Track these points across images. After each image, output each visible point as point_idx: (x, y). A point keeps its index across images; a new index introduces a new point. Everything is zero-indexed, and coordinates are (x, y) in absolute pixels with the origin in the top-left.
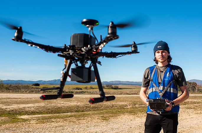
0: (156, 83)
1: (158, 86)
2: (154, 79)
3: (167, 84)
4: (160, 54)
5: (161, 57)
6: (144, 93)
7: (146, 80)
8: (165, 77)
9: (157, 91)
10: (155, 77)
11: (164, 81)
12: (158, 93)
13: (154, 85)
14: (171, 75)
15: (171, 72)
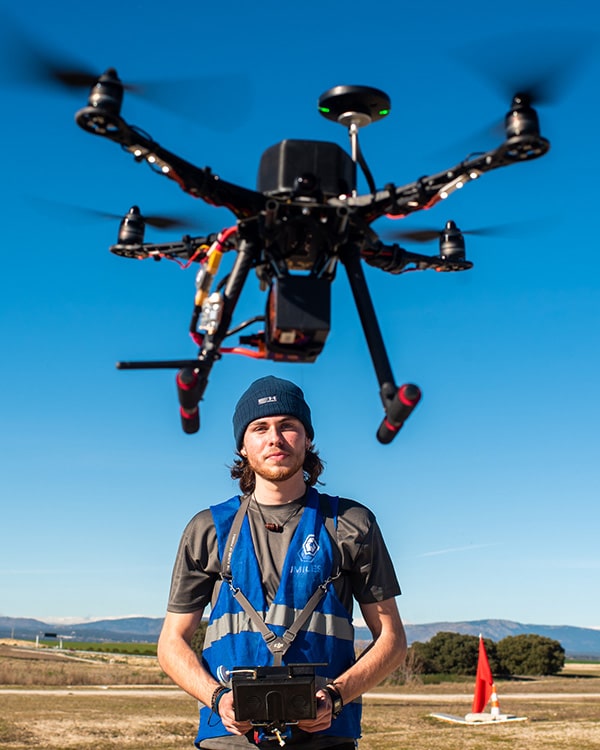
0: (252, 591)
1: (262, 603)
2: (242, 570)
3: (304, 595)
4: (271, 435)
5: (279, 450)
6: (182, 640)
7: (197, 573)
8: (293, 559)
9: (255, 629)
10: (243, 557)
11: (290, 578)
12: (263, 644)
13: (240, 598)
14: (324, 546)
15: (323, 533)
